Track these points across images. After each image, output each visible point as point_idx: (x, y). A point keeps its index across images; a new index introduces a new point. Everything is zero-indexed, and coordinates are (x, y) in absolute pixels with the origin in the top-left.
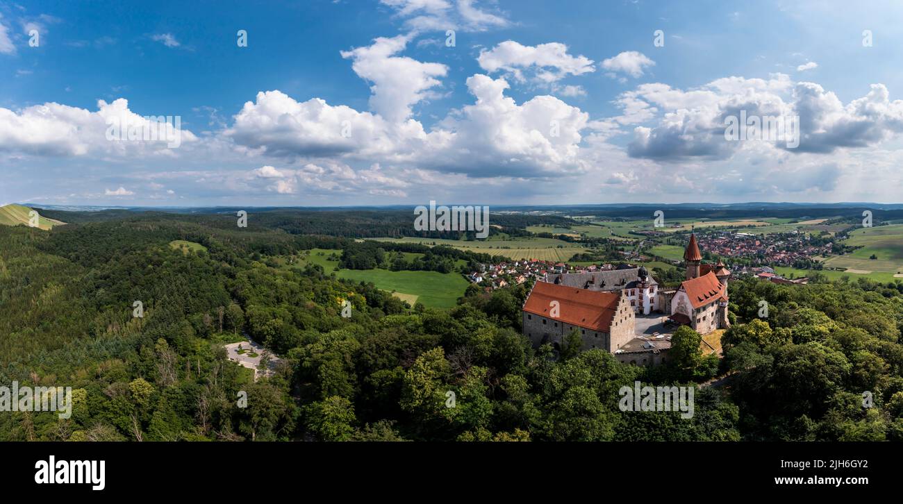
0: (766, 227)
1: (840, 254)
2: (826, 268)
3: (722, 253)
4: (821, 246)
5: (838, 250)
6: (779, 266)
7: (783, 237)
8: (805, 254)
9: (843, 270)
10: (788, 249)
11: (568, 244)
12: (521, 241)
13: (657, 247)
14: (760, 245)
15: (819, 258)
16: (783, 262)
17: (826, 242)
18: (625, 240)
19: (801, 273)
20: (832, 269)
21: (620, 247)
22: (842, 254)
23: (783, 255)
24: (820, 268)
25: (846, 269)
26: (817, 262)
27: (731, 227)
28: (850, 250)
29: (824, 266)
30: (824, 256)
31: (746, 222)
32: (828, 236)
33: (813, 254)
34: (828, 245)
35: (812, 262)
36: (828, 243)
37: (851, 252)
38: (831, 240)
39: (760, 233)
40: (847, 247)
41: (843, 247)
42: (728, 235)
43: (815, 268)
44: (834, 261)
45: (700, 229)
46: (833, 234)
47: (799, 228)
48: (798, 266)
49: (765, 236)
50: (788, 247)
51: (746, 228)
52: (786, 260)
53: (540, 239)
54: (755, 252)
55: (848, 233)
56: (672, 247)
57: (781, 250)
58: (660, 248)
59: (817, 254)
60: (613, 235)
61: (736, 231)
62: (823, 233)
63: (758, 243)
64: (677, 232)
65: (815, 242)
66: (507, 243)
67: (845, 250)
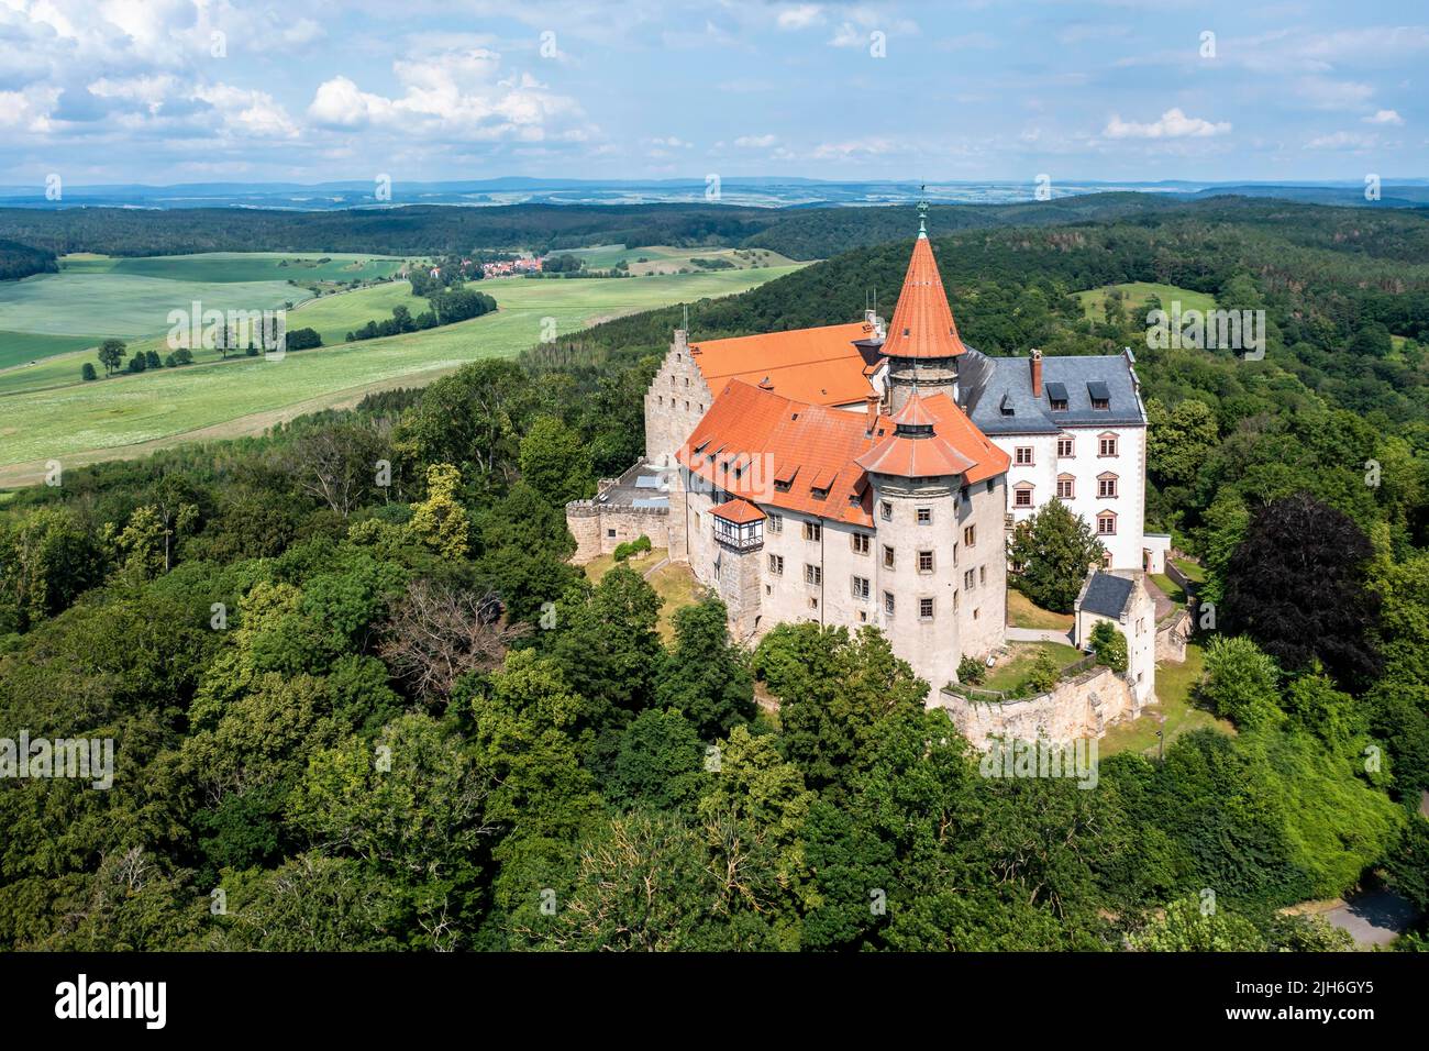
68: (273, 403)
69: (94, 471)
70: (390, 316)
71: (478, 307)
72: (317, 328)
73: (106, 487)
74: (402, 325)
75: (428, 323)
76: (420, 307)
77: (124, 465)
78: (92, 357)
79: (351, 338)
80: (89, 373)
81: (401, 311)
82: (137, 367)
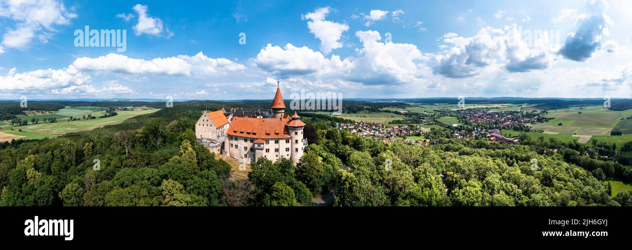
0: (504, 108)
1: (541, 122)
2: (532, 131)
3: (476, 121)
4: (531, 118)
5: (540, 120)
6: (505, 129)
7: (511, 113)
8: (521, 122)
9: (542, 131)
10: (513, 119)
11: (398, 115)
12: (374, 114)
13: (444, 117)
14: (498, 117)
15: (529, 125)
16: (508, 126)
17: (534, 115)
18: (428, 114)
19: (517, 133)
20: (536, 131)
21: (422, 117)
22: (543, 122)
23: (508, 123)
24: (528, 130)
25: (544, 131)
26: (527, 127)
27: (487, 108)
28: (547, 120)
29: (531, 129)
30: (532, 123)
31: (495, 106)
32: (536, 113)
33: (526, 122)
34: (535, 117)
35: (525, 126)
36: (535, 116)
37: (547, 121)
38: (538, 115)
39: (500, 111)
40: (546, 119)
41: (544, 118)
42: (484, 112)
43: (525, 131)
44: (538, 126)
45: (470, 109)
46: (539, 112)
47: (522, 108)
48: (516, 129)
49: (503, 112)
50: (513, 118)
51: (493, 108)
52: (510, 125)
53: (384, 113)
54: (494, 121)
55: (547, 111)
56: (451, 117)
57: (508, 120)
58: (445, 118)
59: (528, 122)
60: (425, 111)
61: (488, 110)
62: (534, 111)
63: (497, 116)
64: (458, 110)
65: (528, 116)
66: (366, 115)
67: (544, 120)
68: (92, 126)
69: (71, 133)
70: (104, 115)
71: (115, 114)
72: (95, 116)
73: (73, 136)
74: (106, 116)
75: (109, 116)
76: (108, 114)
77: (75, 133)
78: (69, 118)
79: (99, 118)
80: (69, 120)
81: (106, 114)
82: (74, 120)
